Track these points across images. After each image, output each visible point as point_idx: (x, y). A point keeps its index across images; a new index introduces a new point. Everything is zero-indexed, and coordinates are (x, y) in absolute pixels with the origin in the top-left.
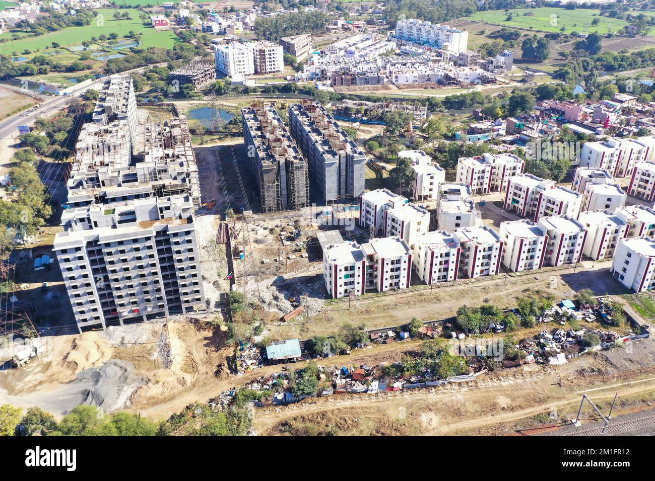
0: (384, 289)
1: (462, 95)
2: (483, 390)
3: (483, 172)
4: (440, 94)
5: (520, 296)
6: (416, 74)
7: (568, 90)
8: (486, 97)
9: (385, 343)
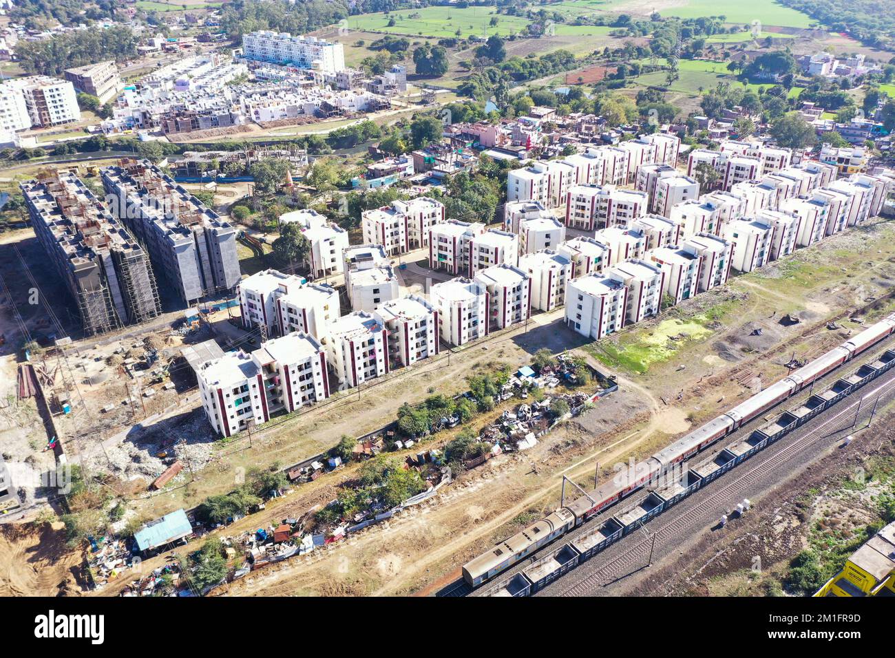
0: (296, 407)
1: (350, 129)
2: (448, 505)
3: (396, 225)
4: (322, 130)
5: (471, 375)
6: (283, 106)
7: (479, 109)
8: (382, 127)
9: (310, 480)
